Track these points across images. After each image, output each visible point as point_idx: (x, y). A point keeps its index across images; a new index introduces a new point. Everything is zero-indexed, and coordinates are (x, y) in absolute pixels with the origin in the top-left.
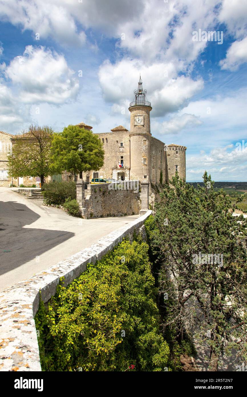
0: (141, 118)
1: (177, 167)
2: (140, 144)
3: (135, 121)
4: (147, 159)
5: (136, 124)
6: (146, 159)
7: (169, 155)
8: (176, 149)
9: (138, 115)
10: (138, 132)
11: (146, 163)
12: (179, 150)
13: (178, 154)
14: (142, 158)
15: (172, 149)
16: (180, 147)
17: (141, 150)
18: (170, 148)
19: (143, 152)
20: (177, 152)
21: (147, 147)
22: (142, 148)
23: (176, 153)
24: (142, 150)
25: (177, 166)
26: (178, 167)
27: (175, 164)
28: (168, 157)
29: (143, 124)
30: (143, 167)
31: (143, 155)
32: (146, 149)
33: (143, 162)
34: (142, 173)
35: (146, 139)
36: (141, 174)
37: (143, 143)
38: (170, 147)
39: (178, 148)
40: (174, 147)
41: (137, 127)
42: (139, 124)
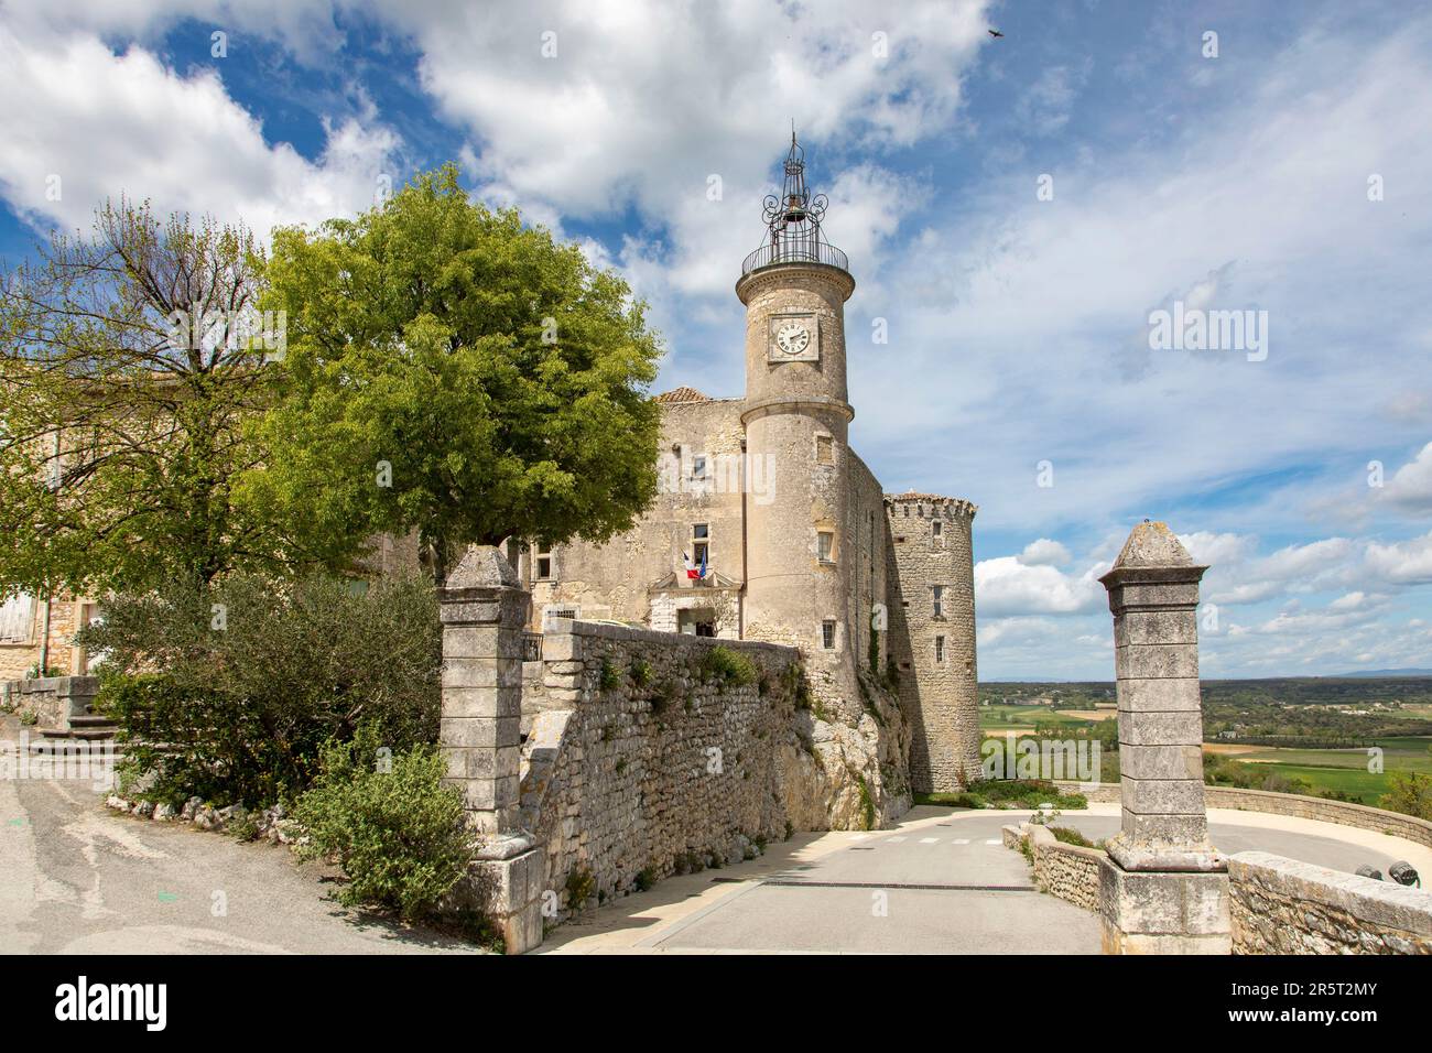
0: (810, 325)
1: (937, 595)
2: (802, 459)
3: (775, 342)
4: (836, 537)
5: (777, 354)
6: (831, 534)
7: (901, 540)
8: (935, 513)
9: (791, 310)
10: (791, 397)
11: (831, 558)
12: (948, 515)
13: (941, 537)
14: (814, 532)
15: (914, 507)
16: (952, 501)
17: (806, 491)
18: (906, 510)
19: (814, 499)
20: (937, 526)
21: (835, 475)
22: (809, 480)
23: (931, 528)
24: (813, 487)
25: (938, 590)
26: (946, 593)
27: (930, 582)
28: (899, 549)
29: (816, 358)
30: (820, 575)
31: (816, 511)
32: (831, 486)
33: (814, 548)
34: (809, 605)
35: (828, 435)
36: (803, 613)
37: (815, 449)
38: (908, 501)
39: (941, 508)
40: (925, 504)
41: (785, 370)
42: (792, 358)
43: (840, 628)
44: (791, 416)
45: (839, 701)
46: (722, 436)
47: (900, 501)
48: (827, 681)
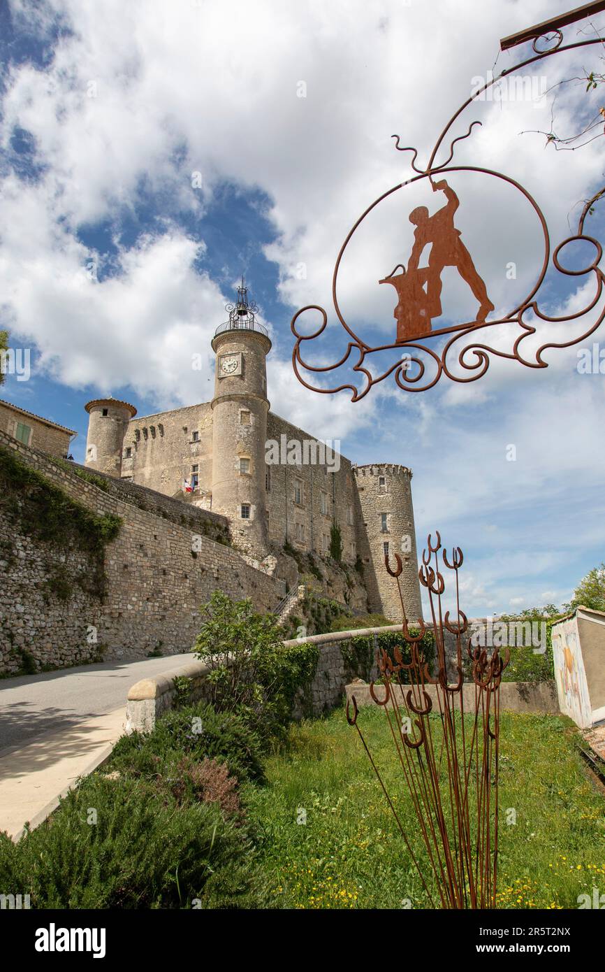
0: (238, 358)
1: (384, 519)
2: (232, 423)
3: (221, 369)
4: (252, 461)
5: (222, 374)
6: (248, 460)
7: (363, 489)
8: (380, 472)
9: (229, 353)
10: (228, 392)
11: (248, 472)
12: (388, 473)
13: (385, 486)
14: (238, 458)
15: (367, 470)
16: (390, 465)
17: (234, 438)
18: (364, 472)
19: (238, 442)
20: (382, 480)
21: (251, 430)
22: (235, 432)
23: (378, 481)
24: (237, 436)
25: (384, 515)
26: (389, 517)
27: (379, 511)
28: (361, 495)
29: (240, 373)
30: (241, 480)
31: (239, 448)
32: (248, 436)
33: (238, 466)
34: (234, 496)
35: (248, 410)
36: (231, 500)
37: (239, 417)
38: (364, 467)
39: (384, 470)
40: (374, 468)
41: (225, 381)
42: (230, 375)
43: (253, 508)
44: (227, 402)
45: (249, 545)
46: (206, 420)
47: (360, 468)
48: (242, 534)
